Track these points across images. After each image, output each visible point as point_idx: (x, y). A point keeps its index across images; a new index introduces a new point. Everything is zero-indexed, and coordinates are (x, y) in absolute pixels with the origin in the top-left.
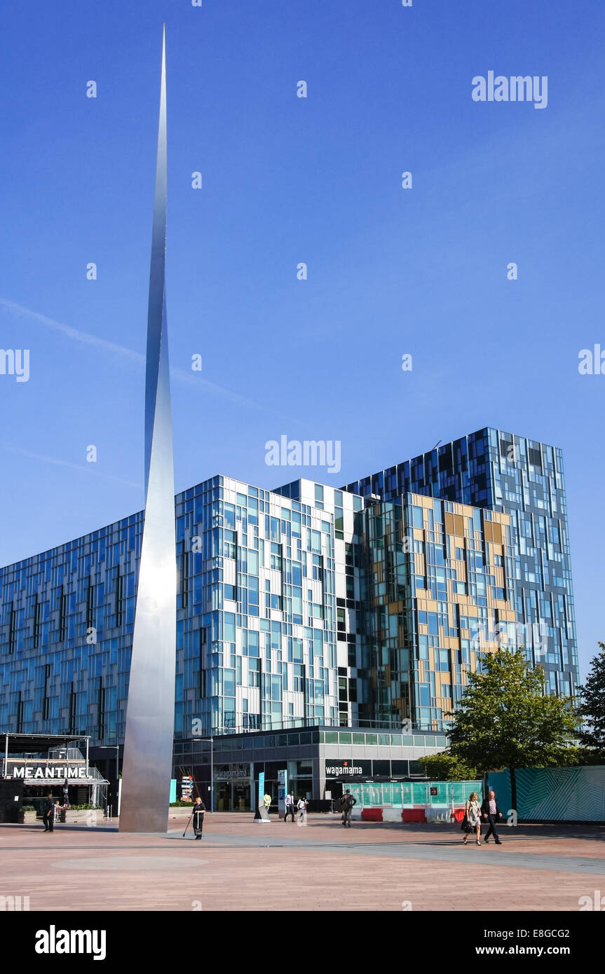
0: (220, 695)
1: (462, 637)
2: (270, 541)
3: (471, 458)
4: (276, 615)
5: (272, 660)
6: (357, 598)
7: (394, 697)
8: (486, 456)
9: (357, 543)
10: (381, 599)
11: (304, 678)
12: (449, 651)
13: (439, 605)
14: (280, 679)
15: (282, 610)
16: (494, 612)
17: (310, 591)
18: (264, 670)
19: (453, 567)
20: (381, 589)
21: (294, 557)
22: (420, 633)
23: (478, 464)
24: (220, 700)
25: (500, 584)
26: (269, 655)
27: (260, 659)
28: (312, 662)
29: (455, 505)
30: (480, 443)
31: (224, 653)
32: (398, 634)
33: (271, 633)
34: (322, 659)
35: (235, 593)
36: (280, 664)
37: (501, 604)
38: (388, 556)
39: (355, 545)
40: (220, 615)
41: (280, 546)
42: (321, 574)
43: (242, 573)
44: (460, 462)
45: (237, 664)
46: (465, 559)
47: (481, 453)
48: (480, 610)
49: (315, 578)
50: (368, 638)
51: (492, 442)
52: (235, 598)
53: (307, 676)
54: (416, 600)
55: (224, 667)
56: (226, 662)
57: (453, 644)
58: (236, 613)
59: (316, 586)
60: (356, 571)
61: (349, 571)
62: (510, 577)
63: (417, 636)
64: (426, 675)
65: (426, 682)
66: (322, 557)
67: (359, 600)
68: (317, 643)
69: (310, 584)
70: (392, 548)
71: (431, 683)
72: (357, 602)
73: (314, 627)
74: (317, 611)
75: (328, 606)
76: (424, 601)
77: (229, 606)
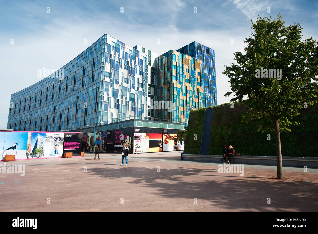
0: (102, 111)
1: (187, 96)
2: (124, 59)
3: (190, 50)
4: (125, 85)
5: (123, 100)
6: (155, 84)
7: (165, 115)
8: (194, 49)
9: (155, 68)
10: (162, 84)
11: (135, 107)
12: (183, 100)
13: (181, 86)
14: (126, 107)
15: (128, 83)
16: (197, 89)
17: (138, 79)
18: (120, 103)
19: (185, 74)
20: (162, 81)
21: (133, 66)
22: (174, 94)
23: (191, 52)
24: (102, 113)
25: (199, 81)
26: (122, 98)
27: (119, 99)
28: (138, 101)
29: (186, 55)
30: (192, 46)
31: (104, 96)
32: (167, 95)
33: (123, 90)
34: (141, 101)
35: (110, 75)
36: (126, 101)
37: (199, 87)
38: (165, 72)
39: (154, 68)
40: (103, 82)
41: (128, 62)
42: (142, 74)
43: (113, 69)
44: (186, 52)
45: (110, 100)
46: (189, 72)
47: (192, 49)
48: (193, 88)
49: (140, 74)
50: (158, 97)
51: (196, 45)
52: (110, 77)
53: (136, 106)
54: (173, 83)
55: (104, 101)
56: (105, 99)
57: (185, 98)
58: (110, 82)
59: (141, 77)
60: (155, 76)
61: (152, 76)
62: (202, 79)
63: (173, 95)
64: (176, 107)
65: (176, 110)
66: (143, 68)
67: (155, 85)
68: (140, 96)
69: (138, 76)
70: (166, 70)
71: (177, 110)
72: (155, 86)
73: (139, 90)
74: (140, 85)
75: (144, 84)
76: (176, 84)
77: (107, 79)
